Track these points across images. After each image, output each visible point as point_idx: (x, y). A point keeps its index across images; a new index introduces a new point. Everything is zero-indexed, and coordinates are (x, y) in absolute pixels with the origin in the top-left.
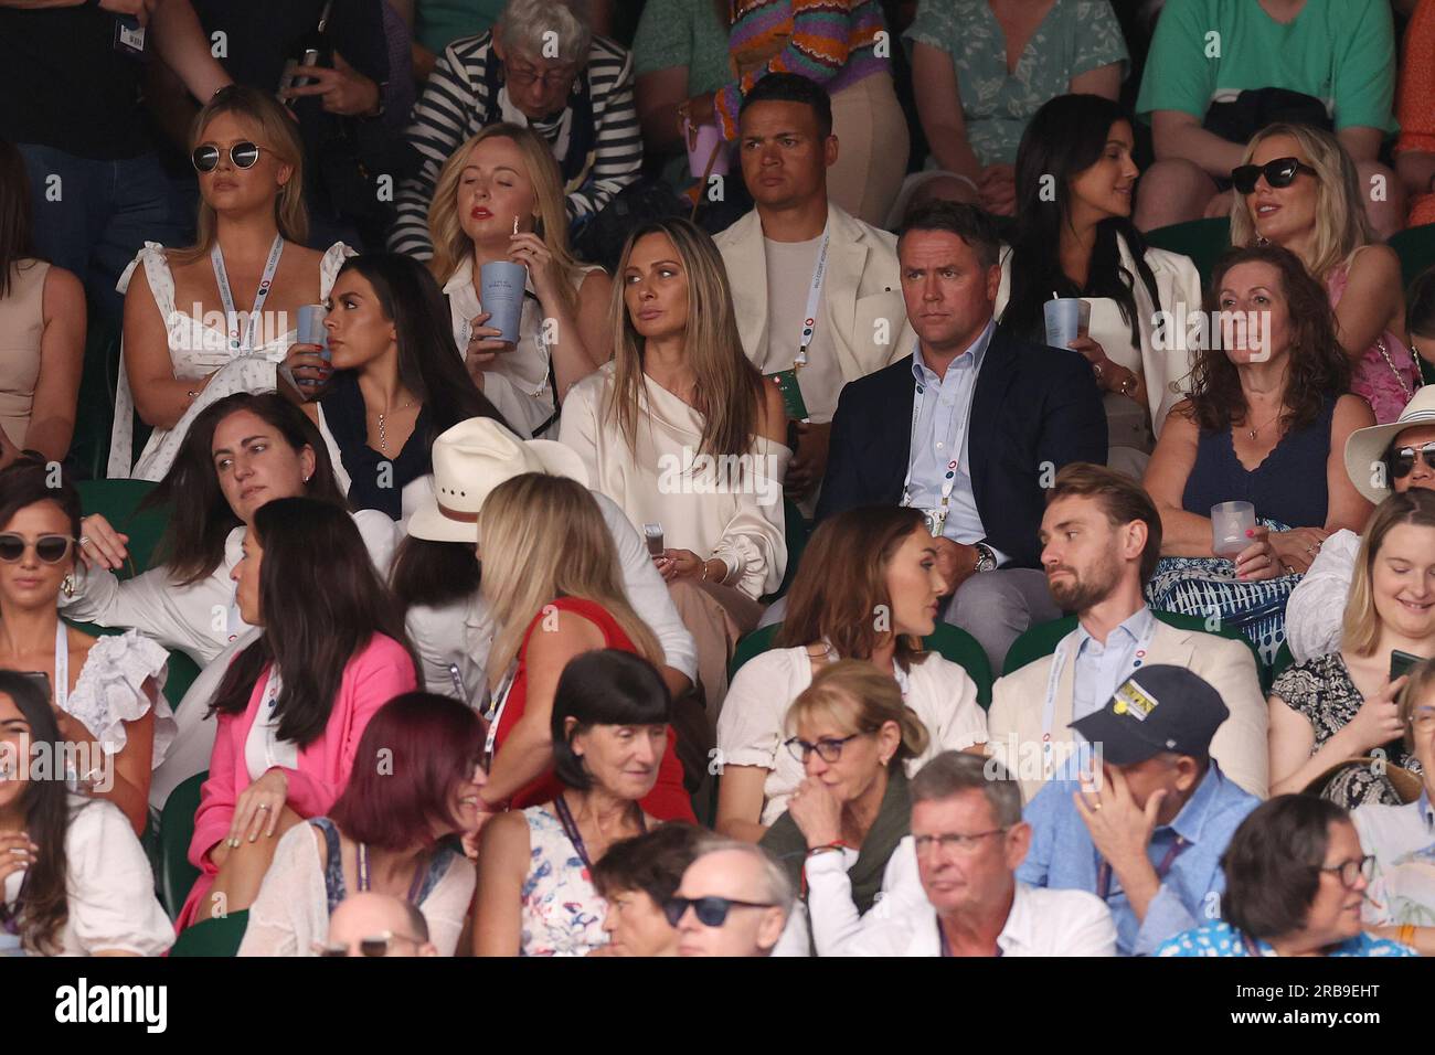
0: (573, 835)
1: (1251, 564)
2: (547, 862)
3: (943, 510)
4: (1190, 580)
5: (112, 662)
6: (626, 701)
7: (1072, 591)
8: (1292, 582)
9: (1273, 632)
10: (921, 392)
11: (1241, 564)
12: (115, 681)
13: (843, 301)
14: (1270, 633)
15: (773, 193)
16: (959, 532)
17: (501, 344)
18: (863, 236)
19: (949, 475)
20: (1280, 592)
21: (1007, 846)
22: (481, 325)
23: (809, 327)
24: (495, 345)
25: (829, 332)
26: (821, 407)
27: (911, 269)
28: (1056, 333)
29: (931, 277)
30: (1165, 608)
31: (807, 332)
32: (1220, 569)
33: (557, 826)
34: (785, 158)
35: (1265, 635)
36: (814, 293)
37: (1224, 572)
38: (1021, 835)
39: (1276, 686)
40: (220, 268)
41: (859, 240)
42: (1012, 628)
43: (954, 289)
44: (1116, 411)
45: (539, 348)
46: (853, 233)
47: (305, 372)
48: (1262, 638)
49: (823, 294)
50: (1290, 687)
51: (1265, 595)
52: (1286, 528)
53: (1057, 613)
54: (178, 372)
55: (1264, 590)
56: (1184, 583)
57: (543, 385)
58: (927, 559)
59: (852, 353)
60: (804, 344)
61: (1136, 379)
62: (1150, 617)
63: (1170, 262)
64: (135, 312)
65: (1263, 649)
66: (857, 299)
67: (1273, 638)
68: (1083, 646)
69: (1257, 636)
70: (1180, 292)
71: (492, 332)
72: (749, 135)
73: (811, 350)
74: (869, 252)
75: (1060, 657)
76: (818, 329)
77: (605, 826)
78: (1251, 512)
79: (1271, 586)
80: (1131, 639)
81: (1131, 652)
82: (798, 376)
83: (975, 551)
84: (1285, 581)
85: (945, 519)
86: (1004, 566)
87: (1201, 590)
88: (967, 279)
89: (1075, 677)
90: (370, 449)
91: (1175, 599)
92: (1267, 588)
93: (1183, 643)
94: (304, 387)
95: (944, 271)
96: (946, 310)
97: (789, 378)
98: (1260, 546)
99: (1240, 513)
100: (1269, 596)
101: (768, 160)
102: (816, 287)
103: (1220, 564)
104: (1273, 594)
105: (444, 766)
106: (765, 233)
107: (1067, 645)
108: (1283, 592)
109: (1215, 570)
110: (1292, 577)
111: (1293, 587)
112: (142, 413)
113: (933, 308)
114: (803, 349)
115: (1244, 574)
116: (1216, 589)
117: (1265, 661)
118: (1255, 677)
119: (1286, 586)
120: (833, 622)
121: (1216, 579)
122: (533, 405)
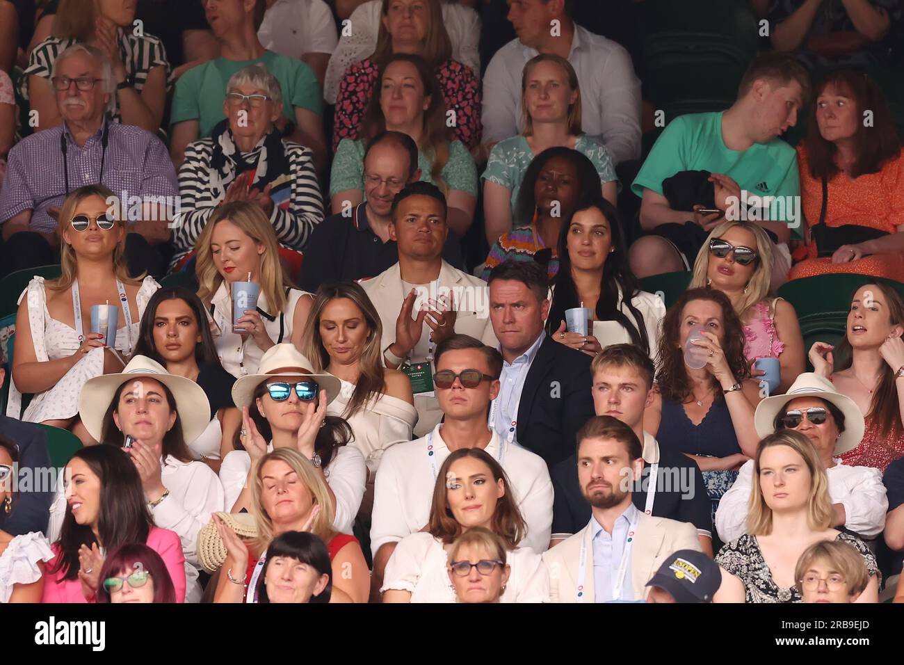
18: (461, 279)
27: (496, 303)
29: (508, 309)
39: (719, 558)
40: (76, 297)
43: (522, 315)
46: (455, 277)
50: (728, 561)
62: (635, 509)
63: (647, 299)
70: (653, 316)
88: (530, 310)
93: (658, 525)
95: (517, 305)
96: (518, 328)
101: (424, 228)
106: (402, 278)
113: (509, 327)
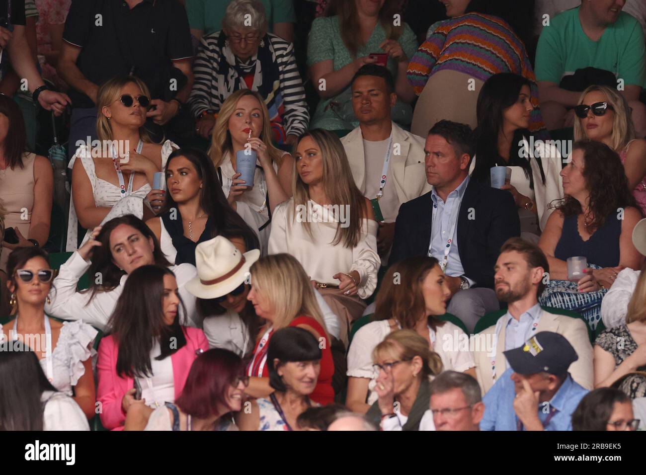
0: (279, 410)
1: (584, 285)
2: (268, 422)
3: (445, 261)
4: (557, 292)
5: (73, 335)
6: (302, 351)
7: (507, 293)
8: (603, 293)
9: (595, 315)
10: (436, 207)
11: (580, 285)
12: (75, 344)
13: (399, 168)
14: (594, 316)
15: (366, 117)
16: (452, 272)
17: (245, 187)
18: (408, 138)
19: (448, 246)
20: (598, 297)
21: (473, 413)
22: (236, 179)
23: (383, 179)
24: (243, 187)
25: (393, 182)
26: (390, 215)
28: (496, 182)
30: (546, 305)
31: (383, 182)
32: (571, 287)
33: (271, 406)
34: (372, 101)
35: (591, 317)
36: (386, 164)
37: (573, 288)
38: (480, 408)
39: (597, 340)
41: (406, 140)
42: (477, 315)
44: (523, 216)
45: (261, 190)
46: (403, 136)
47: (157, 203)
48: (590, 318)
49: (390, 163)
50: (604, 341)
51: (591, 299)
52: (600, 268)
53: (497, 307)
54: (97, 204)
55: (590, 296)
56: (554, 293)
57: (263, 207)
58: (440, 279)
59: (403, 191)
60: (381, 187)
61: (532, 202)
62: (539, 308)
64: (77, 178)
65: (591, 323)
66: (405, 166)
67: (595, 318)
68: (510, 322)
69: (588, 318)
71: (241, 181)
72: (356, 91)
73: (385, 189)
74: (411, 145)
75: (499, 326)
76: (388, 180)
77: (293, 406)
78: (585, 260)
79: (594, 294)
80: (531, 318)
81: (531, 324)
82: (379, 202)
83: (460, 279)
84: (600, 293)
85: (446, 266)
86: (473, 287)
87: (562, 296)
89: (506, 335)
90: (185, 237)
91: (550, 301)
92: (592, 295)
93: (555, 320)
94: (155, 210)
97: (375, 202)
98: (588, 277)
99: (580, 261)
100: (593, 299)
101: (364, 101)
102: (387, 161)
103: (571, 284)
104: (594, 298)
105: (222, 381)
106: (363, 137)
107: (502, 321)
108: (599, 297)
109: (568, 287)
110: (603, 290)
111: (604, 295)
112: (81, 223)
114: (381, 189)
115: (582, 289)
116: (569, 296)
117: (592, 328)
118: (587, 336)
119: (600, 295)
120: (398, 309)
121: (569, 291)
122: (259, 216)
